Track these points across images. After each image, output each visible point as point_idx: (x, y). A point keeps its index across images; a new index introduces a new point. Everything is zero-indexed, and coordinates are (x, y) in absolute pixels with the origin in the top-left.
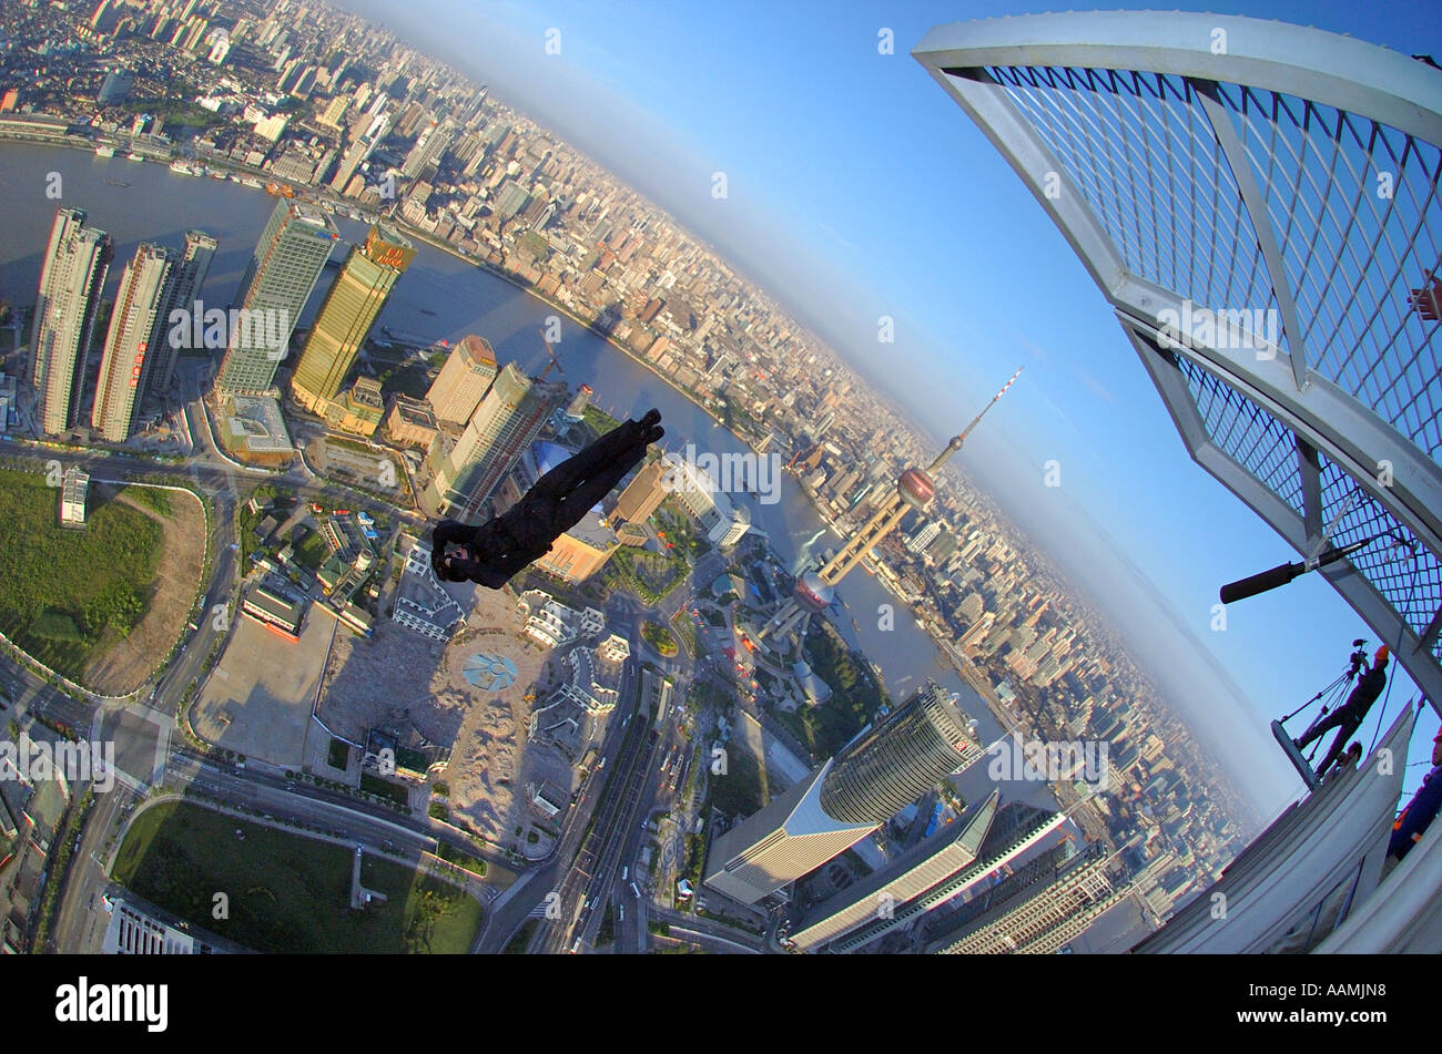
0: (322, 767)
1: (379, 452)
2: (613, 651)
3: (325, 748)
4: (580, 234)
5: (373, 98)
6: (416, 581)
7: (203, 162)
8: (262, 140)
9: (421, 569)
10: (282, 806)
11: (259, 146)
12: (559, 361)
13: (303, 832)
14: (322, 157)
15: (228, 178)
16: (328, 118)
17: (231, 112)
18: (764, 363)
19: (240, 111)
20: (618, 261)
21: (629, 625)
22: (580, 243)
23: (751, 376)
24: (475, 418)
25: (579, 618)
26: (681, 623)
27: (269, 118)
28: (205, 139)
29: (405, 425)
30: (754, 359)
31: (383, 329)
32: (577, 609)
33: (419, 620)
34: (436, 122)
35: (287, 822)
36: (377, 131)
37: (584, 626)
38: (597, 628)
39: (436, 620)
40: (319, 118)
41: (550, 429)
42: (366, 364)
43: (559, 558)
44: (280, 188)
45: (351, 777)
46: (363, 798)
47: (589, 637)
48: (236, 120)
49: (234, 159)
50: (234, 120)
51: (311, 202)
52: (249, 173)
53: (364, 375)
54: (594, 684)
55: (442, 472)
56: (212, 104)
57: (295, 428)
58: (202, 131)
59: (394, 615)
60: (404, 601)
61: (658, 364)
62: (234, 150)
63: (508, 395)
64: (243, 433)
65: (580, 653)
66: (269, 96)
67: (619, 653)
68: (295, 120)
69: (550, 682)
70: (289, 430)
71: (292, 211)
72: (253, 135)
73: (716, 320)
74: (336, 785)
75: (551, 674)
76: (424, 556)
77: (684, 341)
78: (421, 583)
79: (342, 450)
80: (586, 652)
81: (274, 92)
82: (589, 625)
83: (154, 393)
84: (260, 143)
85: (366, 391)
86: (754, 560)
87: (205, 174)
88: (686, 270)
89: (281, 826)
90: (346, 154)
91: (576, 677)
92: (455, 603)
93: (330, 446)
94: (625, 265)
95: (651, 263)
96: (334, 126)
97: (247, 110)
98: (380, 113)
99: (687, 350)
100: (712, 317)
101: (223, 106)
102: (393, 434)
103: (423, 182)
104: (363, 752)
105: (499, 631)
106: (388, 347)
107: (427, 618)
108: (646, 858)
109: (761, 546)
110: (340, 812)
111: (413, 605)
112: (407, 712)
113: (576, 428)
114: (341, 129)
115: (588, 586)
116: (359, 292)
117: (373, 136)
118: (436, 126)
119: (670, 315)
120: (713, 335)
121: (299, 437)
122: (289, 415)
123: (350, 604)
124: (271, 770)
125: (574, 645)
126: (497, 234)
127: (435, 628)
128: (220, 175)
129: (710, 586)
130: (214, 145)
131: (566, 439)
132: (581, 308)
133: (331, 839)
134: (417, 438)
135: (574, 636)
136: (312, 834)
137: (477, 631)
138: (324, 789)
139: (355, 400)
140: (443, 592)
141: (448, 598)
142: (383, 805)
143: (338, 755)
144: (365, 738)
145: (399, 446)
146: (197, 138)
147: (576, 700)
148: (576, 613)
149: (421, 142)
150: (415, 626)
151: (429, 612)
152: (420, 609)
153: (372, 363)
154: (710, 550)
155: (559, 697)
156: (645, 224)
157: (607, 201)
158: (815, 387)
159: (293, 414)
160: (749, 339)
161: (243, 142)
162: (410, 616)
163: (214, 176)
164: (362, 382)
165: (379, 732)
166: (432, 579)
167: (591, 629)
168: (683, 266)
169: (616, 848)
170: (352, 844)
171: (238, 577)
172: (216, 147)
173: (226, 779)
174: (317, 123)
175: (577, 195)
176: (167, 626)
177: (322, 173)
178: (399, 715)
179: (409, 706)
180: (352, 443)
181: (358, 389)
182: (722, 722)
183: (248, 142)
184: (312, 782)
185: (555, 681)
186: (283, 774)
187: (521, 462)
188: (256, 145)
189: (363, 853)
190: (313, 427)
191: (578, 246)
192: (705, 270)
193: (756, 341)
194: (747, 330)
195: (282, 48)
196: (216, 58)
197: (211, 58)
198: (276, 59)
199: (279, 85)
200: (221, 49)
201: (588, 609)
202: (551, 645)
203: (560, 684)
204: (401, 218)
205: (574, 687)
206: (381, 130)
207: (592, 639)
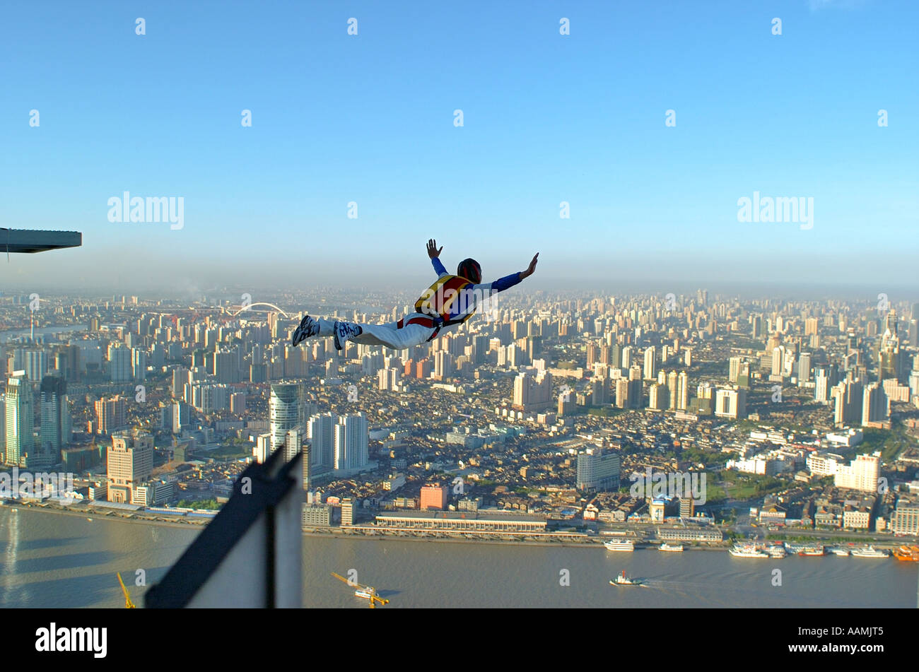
7: (779, 537)
8: (854, 494)
11: (854, 503)
15: (827, 553)
17: (787, 470)
19: (800, 466)
27: (848, 464)
28: (767, 510)
44: (913, 549)
48: (800, 477)
49: (821, 526)
50: (797, 478)
52: (857, 540)
56: (756, 466)
58: (757, 502)
62: (818, 516)
66: (831, 437)
68: (889, 457)
72: (836, 491)
81: (835, 430)
84: (853, 498)
87: (788, 553)
97: (809, 462)
101: (771, 465)
128: (813, 551)
146: (754, 510)
161: (826, 503)
163: (803, 554)
172: (787, 517)
183: (834, 501)
188: (847, 503)
195: (812, 375)
196: (726, 409)
197: (719, 411)
198: (813, 390)
199: (837, 420)
200: (727, 400)
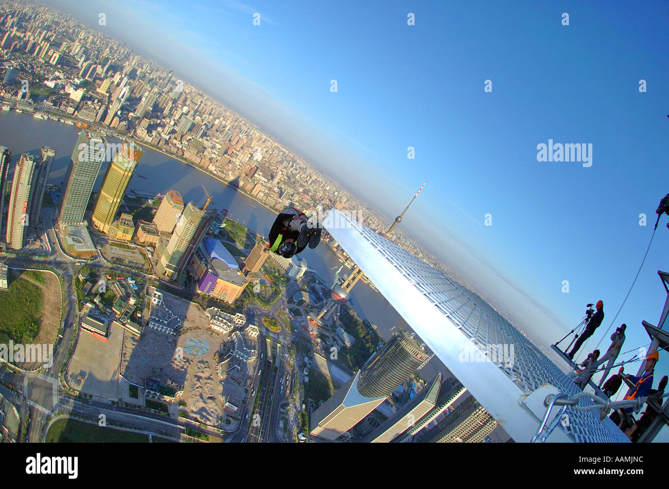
0: (127, 399)
1: (134, 248)
2: (251, 332)
3: (127, 389)
4: (217, 139)
5: (121, 79)
6: (158, 308)
7: (48, 112)
8: (73, 101)
9: (159, 302)
10: (113, 418)
11: (72, 104)
13: (124, 429)
14: (100, 109)
15: (59, 121)
16: (102, 90)
17: (59, 88)
18: (306, 192)
19: (63, 88)
20: (236, 150)
21: (257, 320)
22: (218, 143)
23: (301, 198)
24: (176, 229)
25: (234, 319)
26: (281, 316)
27: (76, 91)
28: (49, 102)
29: (145, 235)
30: (301, 190)
31: (131, 190)
32: (232, 314)
33: (161, 326)
34: (150, 89)
35: (116, 425)
36: (124, 95)
37: (237, 322)
38: (243, 322)
39: (169, 325)
40: (98, 90)
41: (211, 232)
42: (125, 207)
43: (221, 291)
44: (82, 125)
45: (141, 401)
46: (148, 411)
47: (239, 327)
48: (62, 92)
49: (61, 111)
50: (61, 92)
51: (96, 131)
52: (68, 117)
53: (125, 212)
54: (245, 348)
55: (163, 256)
56: (51, 84)
57: (95, 239)
58: (47, 98)
59: (150, 325)
60: (153, 318)
61: (258, 196)
62: (61, 107)
63: (190, 217)
64: (73, 243)
65: (236, 334)
66: (76, 80)
67: (255, 333)
68: (87, 91)
69: (224, 349)
70: (93, 241)
71: (88, 135)
72: (69, 99)
73: (282, 174)
74: (135, 406)
75: (225, 346)
76: (159, 296)
77: (268, 185)
78: (160, 308)
79: (118, 248)
80: (239, 334)
81: (78, 78)
82: (239, 321)
83: (32, 225)
84: (72, 103)
85: (126, 220)
86: (311, 283)
87: (49, 119)
88: (266, 152)
89: (114, 427)
90: (111, 107)
91: (236, 346)
92: (176, 317)
93: (112, 247)
94: (238, 151)
95: (251, 150)
96: (105, 93)
97: (66, 87)
98: (125, 86)
99: (270, 189)
100: (280, 173)
101: (56, 85)
102: (140, 240)
103: (145, 119)
104: (144, 389)
105: (198, 328)
106: (134, 198)
107: (164, 324)
108: (281, 425)
109: (313, 277)
110: (139, 419)
111: (157, 319)
112: (161, 369)
113: (222, 230)
114: (108, 95)
115: (236, 304)
116: (119, 173)
117: (122, 98)
118: (150, 91)
119: (261, 174)
120: (281, 181)
121: (98, 243)
122: (93, 234)
123: (129, 321)
124: (105, 401)
125: (233, 331)
126: (179, 141)
127: (169, 329)
128: (55, 119)
129: (292, 297)
130: (52, 104)
131: (218, 236)
132: (220, 173)
133: (137, 431)
134: (151, 241)
135: (233, 327)
136: (128, 430)
137: (188, 329)
138: (130, 408)
139: (121, 225)
140: (170, 312)
141: (173, 315)
142: (158, 413)
143: (134, 391)
144: (144, 383)
145: (143, 245)
146: (45, 101)
147: (237, 356)
148: (232, 316)
149: (143, 99)
150: (159, 329)
151: (165, 322)
152: (161, 321)
153: (127, 206)
154: (290, 280)
155: (230, 356)
156: (247, 131)
157: (228, 122)
158: (330, 201)
160: (298, 181)
161: (65, 103)
162: (157, 325)
163: (53, 120)
164: (124, 216)
165: (150, 380)
167: (240, 323)
168: (265, 150)
169: (267, 422)
170: (146, 433)
171: (77, 312)
173: (85, 407)
174: (97, 92)
175: (215, 120)
176: (49, 336)
177: (100, 116)
178: (158, 371)
179: (162, 366)
180: (121, 245)
181: (122, 219)
182: (306, 359)
183: (67, 103)
184: (124, 406)
185: (227, 349)
186: (110, 403)
187: (199, 248)
188: (71, 104)
189: (152, 436)
190: (103, 239)
191: (217, 145)
192: (275, 151)
193: (301, 182)
194: (297, 177)
195: (81, 56)
196: (53, 62)
197: (51, 62)
198: (79, 61)
199: (80, 74)
200: (55, 57)
201: (237, 314)
202: (223, 332)
203: (229, 350)
204: (136, 136)
205: (236, 351)
206: (125, 94)
207: (241, 327)
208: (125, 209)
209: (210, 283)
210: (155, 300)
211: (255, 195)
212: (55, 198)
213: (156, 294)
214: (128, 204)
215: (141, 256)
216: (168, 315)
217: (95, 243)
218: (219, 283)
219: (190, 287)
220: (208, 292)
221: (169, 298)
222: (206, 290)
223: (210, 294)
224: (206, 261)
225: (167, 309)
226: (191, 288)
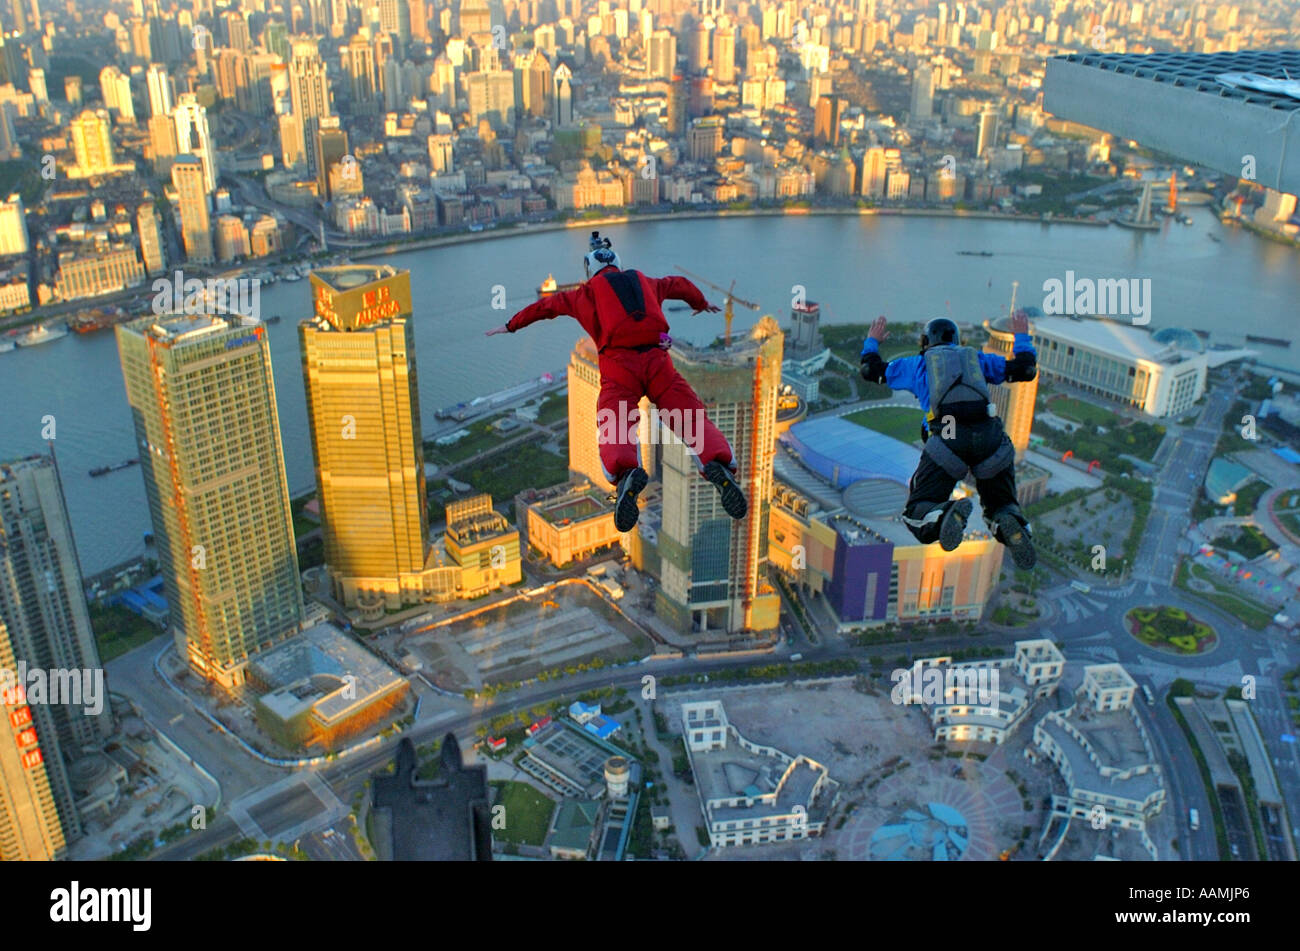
1: (547, 599)
2: (1104, 693)
5: (139, 87)
6: (721, 759)
9: (716, 736)
12: (736, 293)
14: (136, 228)
16: (90, 164)
20: (721, 84)
21: (1105, 635)
24: (666, 456)
25: (1014, 670)
26: (1190, 584)
29: (565, 533)
31: (437, 417)
32: (1000, 654)
33: (757, 822)
34: (278, 60)
36: (194, 135)
37: (1031, 679)
38: (1054, 670)
39: (783, 805)
40: (74, 173)
42: (444, 482)
43: (926, 589)
44: (100, 316)
47: (1049, 692)
53: (452, 500)
54: (1106, 771)
55: (665, 563)
57: (386, 644)
59: (713, 839)
60: (717, 803)
64: (301, 707)
65: (1050, 727)
67: (1117, 692)
69: (1028, 807)
70: (378, 654)
71: (154, 337)
75: (1023, 791)
76: (710, 713)
78: (728, 759)
79: (485, 630)
80: (1060, 721)
82: (1038, 672)
83: (87, 749)
85: (471, 521)
86: (1255, 404)
88: (831, 23)
90: (174, 198)
91: (1067, 773)
92: (800, 758)
93: (462, 637)
94: (735, 82)
95: (772, 51)
96: (112, 168)
98: (174, 104)
102: (555, 559)
103: (337, 165)
105: (893, 765)
106: (462, 438)
107: (770, 809)
111: (733, 802)
113: (829, 374)
114: (130, 167)
115: (998, 609)
116: (361, 387)
117: (195, 142)
121: (403, 653)
122: (368, 632)
125: (1032, 718)
126: (509, 168)
127: (789, 819)
129: (1202, 493)
131: (824, 403)
135: (1024, 703)
139: (462, 546)
140: (772, 752)
141: (785, 758)
145: (577, 567)
148: (1005, 663)
150: (755, 837)
152: (750, 802)
153: (452, 475)
154: (1162, 436)
155: (1057, 826)
159: (372, 626)
162: (740, 824)
164: (454, 513)
166: (743, 742)
167: (1045, 675)
174: (78, 181)
177: (158, 252)
180: (492, 609)
181: (457, 526)
190: (419, 625)
201: (1020, 645)
202: (994, 740)
203: (1047, 803)
204: (346, 239)
205: (1075, 792)
206: (199, 128)
207: (1057, 693)
208: (448, 488)
209: (872, 579)
210: (699, 738)
211: (879, 194)
212: (149, 604)
213: (693, 714)
214: (452, 467)
215: (585, 611)
216: (768, 770)
217: (391, 655)
218: (906, 562)
219: (807, 628)
220: (880, 613)
221: (750, 704)
222: (869, 611)
223: (889, 616)
224: (821, 508)
225: (755, 749)
226: (813, 628)
